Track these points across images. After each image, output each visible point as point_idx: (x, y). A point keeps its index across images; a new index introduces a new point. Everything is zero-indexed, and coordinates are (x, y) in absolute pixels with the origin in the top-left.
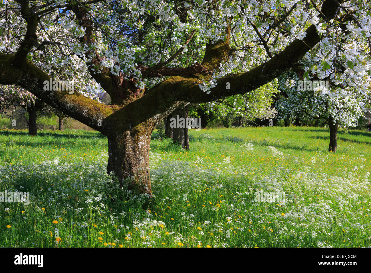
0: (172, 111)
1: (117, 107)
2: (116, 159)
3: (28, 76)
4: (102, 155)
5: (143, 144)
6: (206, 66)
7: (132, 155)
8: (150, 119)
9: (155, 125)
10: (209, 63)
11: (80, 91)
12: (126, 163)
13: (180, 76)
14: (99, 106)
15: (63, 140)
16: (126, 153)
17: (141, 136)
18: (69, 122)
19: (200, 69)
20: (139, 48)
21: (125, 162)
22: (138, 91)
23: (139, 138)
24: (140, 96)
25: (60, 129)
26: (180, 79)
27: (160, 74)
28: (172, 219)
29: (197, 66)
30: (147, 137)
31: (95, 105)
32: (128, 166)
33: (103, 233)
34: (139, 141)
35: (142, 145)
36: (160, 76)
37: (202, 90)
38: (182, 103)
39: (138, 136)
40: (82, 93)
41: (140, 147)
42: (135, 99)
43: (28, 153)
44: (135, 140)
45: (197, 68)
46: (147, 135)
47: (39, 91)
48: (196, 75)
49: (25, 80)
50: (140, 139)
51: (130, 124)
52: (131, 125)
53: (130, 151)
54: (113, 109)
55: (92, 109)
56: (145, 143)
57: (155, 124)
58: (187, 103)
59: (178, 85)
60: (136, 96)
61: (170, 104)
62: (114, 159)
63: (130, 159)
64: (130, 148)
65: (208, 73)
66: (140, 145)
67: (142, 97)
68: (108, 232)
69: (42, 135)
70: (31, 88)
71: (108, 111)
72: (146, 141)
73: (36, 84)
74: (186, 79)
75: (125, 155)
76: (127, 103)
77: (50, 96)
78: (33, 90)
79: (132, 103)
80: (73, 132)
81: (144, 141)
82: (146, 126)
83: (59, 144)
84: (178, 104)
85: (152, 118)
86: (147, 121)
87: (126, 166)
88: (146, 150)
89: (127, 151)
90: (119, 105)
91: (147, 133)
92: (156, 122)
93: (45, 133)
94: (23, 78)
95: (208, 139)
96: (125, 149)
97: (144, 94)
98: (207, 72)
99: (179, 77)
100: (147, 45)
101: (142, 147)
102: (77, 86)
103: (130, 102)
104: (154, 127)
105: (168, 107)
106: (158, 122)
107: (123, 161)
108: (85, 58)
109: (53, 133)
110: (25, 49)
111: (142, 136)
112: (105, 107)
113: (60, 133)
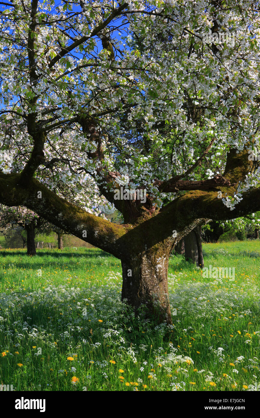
0: (192, 229)
1: (131, 227)
2: (131, 284)
3: (34, 196)
4: (111, 278)
5: (161, 266)
6: (228, 178)
7: (149, 279)
8: (168, 239)
9: (173, 246)
10: (231, 174)
11: (84, 208)
12: (143, 288)
13: (200, 189)
14: (111, 226)
15: (65, 260)
16: (143, 277)
17: (158, 258)
18: (67, 239)
19: (222, 181)
20: (145, 158)
21: (141, 287)
22: (153, 208)
23: (157, 260)
24: (156, 213)
25: (59, 248)
26: (200, 193)
27: (177, 188)
28: (198, 352)
29: (218, 178)
30: (165, 259)
31: (107, 225)
32: (145, 292)
33: (123, 371)
34: (156, 264)
35: (160, 269)
36: (177, 190)
37: (226, 206)
38: (203, 220)
39: (155, 258)
40: (86, 209)
41: (158, 270)
42: (150, 217)
43: (29, 276)
44: (152, 263)
45: (218, 180)
46: (164, 257)
47: (46, 212)
48: (218, 188)
49: (32, 201)
50: (157, 262)
51: (146, 245)
52: (147, 247)
53: (147, 275)
54: (127, 229)
55: (104, 230)
56: (163, 266)
57: (173, 244)
58: (208, 220)
59: (199, 200)
60: (152, 213)
61: (190, 222)
62: (129, 284)
63: (147, 284)
64: (146, 272)
65: (231, 186)
66: (157, 268)
67: (158, 214)
68: (129, 370)
69: (41, 254)
70: (38, 209)
71: (121, 231)
72: (163, 264)
73: (43, 205)
74: (206, 193)
75: (141, 280)
76: (141, 222)
77: (58, 217)
78: (40, 211)
79: (147, 221)
80: (74, 250)
81: (161, 264)
82: (163, 247)
83: (61, 265)
84: (199, 222)
85: (169, 237)
86: (165, 240)
87: (143, 292)
88: (164, 273)
89: (143, 276)
90: (133, 224)
91: (165, 255)
92: (175, 242)
93: (44, 252)
94: (30, 199)
95: (223, 254)
96: (141, 273)
97: (160, 211)
98: (230, 184)
99: (198, 191)
100: (154, 154)
101: (160, 271)
102: (81, 202)
103: (145, 220)
104: (172, 247)
105: (188, 225)
106: (176, 242)
107: (139, 287)
108: (96, 175)
109: (52, 252)
110: (32, 167)
111: (160, 258)
112: (118, 227)
113: (59, 251)
